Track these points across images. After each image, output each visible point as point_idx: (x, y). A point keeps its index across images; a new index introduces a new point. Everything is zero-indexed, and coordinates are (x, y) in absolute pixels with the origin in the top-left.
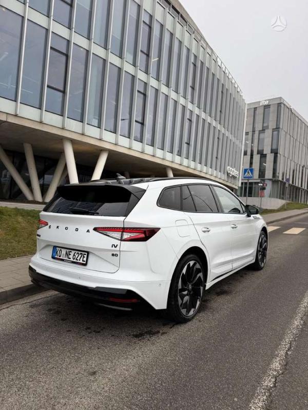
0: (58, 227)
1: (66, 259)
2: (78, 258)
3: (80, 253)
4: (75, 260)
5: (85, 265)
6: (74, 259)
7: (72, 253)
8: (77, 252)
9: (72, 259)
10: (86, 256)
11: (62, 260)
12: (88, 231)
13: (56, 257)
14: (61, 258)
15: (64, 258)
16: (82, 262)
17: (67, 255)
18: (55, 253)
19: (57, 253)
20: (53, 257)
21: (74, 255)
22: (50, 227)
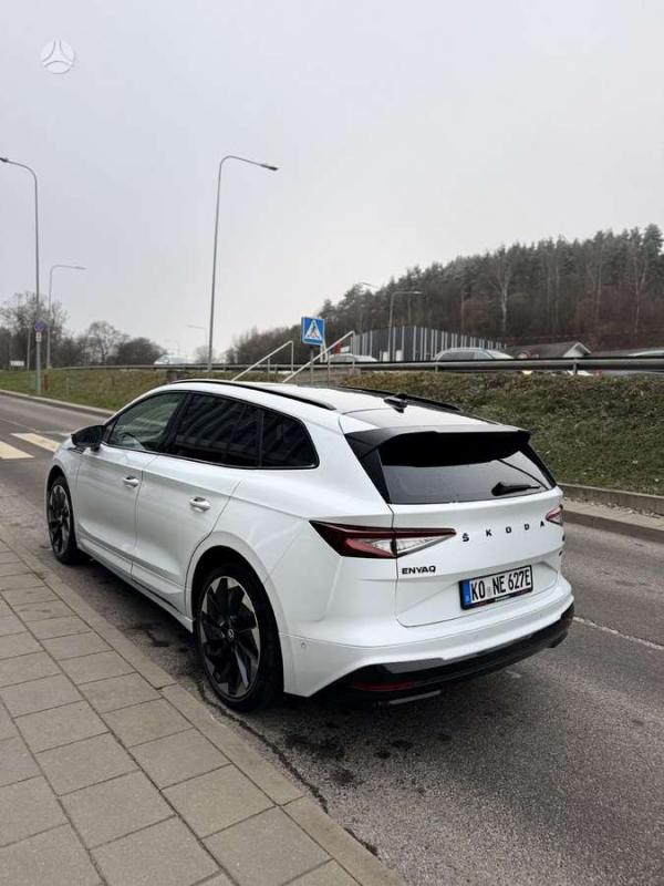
0: (488, 533)
1: (497, 595)
2: (519, 584)
3: (518, 571)
4: (514, 590)
5: (530, 590)
6: (511, 589)
7: (505, 580)
8: (513, 573)
9: (508, 591)
10: (529, 573)
11: (492, 601)
12: (542, 524)
13: (476, 601)
14: (486, 598)
15: (493, 596)
16: (525, 587)
17: (497, 586)
18: (468, 594)
19: (474, 592)
20: (465, 606)
21: (510, 581)
22: (466, 538)
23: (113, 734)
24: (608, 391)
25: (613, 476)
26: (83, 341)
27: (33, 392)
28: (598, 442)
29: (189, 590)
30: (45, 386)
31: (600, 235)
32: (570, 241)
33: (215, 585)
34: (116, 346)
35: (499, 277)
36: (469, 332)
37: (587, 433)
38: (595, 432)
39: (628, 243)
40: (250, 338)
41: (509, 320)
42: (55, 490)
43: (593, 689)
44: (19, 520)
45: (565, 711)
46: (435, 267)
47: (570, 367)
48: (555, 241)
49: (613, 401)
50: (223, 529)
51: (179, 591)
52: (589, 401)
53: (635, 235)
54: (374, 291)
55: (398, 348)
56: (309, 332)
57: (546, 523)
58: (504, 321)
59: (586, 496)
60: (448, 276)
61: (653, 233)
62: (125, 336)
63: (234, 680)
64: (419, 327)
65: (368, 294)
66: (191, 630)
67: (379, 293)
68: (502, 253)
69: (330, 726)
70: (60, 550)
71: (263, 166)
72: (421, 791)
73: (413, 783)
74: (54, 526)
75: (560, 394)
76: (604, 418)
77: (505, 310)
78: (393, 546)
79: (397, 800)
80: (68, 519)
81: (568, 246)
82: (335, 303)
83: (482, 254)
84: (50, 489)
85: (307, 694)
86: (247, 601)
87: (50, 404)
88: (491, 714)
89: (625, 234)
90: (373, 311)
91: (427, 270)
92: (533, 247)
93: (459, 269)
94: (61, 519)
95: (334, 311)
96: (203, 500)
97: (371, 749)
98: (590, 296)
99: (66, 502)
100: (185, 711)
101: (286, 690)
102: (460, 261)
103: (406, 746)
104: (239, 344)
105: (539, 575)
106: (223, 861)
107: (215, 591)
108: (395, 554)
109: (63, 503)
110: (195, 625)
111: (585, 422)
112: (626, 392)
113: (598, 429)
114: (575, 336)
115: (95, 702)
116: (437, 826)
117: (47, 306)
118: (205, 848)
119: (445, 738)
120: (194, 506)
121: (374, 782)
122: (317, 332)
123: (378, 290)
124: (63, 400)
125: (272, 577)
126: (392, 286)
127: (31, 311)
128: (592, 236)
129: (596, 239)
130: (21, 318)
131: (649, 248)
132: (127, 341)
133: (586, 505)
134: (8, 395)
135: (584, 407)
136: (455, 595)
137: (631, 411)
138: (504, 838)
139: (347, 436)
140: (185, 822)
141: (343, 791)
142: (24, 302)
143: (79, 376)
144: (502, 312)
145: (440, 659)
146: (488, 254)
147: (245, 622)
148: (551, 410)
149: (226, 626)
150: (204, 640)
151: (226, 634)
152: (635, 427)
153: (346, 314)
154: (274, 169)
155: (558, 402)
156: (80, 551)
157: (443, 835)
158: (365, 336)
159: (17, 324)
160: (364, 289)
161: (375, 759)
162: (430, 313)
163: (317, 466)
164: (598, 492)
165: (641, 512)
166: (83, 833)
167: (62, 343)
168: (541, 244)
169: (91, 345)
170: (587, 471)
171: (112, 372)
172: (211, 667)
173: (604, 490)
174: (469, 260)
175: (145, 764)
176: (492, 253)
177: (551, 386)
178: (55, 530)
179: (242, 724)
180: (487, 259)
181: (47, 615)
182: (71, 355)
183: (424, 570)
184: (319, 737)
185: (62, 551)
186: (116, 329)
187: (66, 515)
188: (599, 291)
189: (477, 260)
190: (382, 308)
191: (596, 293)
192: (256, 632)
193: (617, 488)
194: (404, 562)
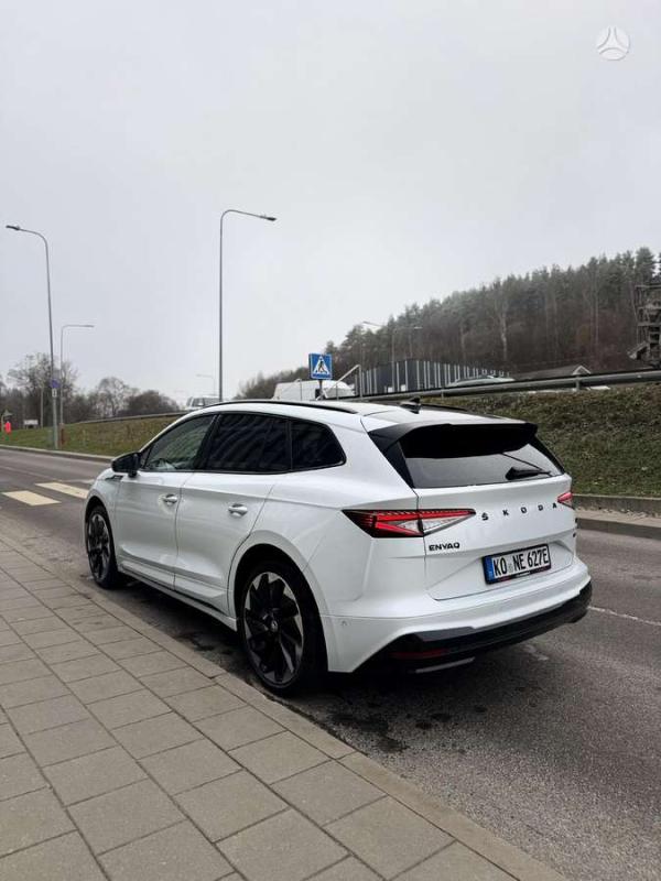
0: (505, 513)
1: (518, 571)
2: (538, 562)
3: (536, 550)
4: (534, 567)
5: (549, 567)
6: (531, 566)
7: (525, 558)
8: (531, 551)
9: (528, 568)
10: (546, 553)
11: (513, 577)
12: (555, 506)
13: (499, 576)
14: (508, 574)
15: (514, 572)
16: (543, 565)
17: (517, 563)
18: (491, 568)
19: (496, 568)
20: (489, 581)
21: (529, 558)
22: (485, 517)
23: (176, 712)
24: (611, 403)
25: (624, 483)
26: (94, 398)
27: (50, 446)
28: (607, 452)
29: (232, 591)
30: (62, 440)
31: (593, 261)
32: (564, 268)
33: (256, 582)
34: (126, 400)
35: (496, 309)
36: (470, 363)
37: (595, 445)
38: (603, 443)
39: (622, 267)
40: (256, 383)
41: (509, 350)
42: (94, 519)
43: (617, 666)
44: (56, 555)
45: (592, 684)
46: (433, 303)
47: (573, 385)
48: (549, 271)
49: (618, 413)
50: (262, 529)
51: (220, 593)
52: (594, 414)
53: (628, 259)
54: (374, 330)
55: (402, 382)
56: (317, 367)
57: (558, 504)
58: (505, 350)
59: (600, 504)
60: (446, 311)
61: (645, 256)
62: (135, 390)
63: (280, 667)
64: (421, 360)
65: (369, 333)
66: (235, 629)
67: (379, 332)
68: (497, 285)
69: (372, 705)
70: (100, 576)
71: (262, 217)
72: (462, 752)
73: (454, 745)
74: (94, 554)
75: (566, 410)
76: (611, 429)
77: (504, 340)
78: (420, 526)
79: (440, 760)
80: (108, 546)
81: (563, 274)
82: (338, 344)
83: (478, 288)
84: (88, 519)
85: (350, 669)
86: (288, 591)
87: (70, 457)
88: (522, 689)
89: (618, 259)
90: (376, 349)
91: (425, 306)
92: (527, 278)
93: (456, 303)
94: (100, 546)
95: (338, 353)
96: (240, 506)
97: (412, 722)
98: (589, 321)
99: (106, 528)
100: (239, 693)
101: (330, 669)
102: (456, 295)
103: (445, 718)
104: (246, 390)
105: (556, 555)
106: (290, 800)
107: (256, 588)
108: (422, 534)
109: (102, 531)
110: (240, 624)
111: (591, 435)
112: (629, 403)
113: (605, 440)
114: (576, 359)
115: (156, 689)
116: (480, 778)
117: (58, 366)
118: (273, 792)
119: (481, 710)
120: (232, 512)
121: (418, 746)
122: (325, 366)
123: (378, 328)
124: (80, 452)
125: (311, 565)
126: (392, 324)
127: (42, 372)
128: (586, 262)
129: (590, 264)
130: (32, 379)
131: (643, 271)
132: (137, 395)
133: (600, 512)
134: (26, 451)
135: (590, 420)
136: (479, 570)
137: (636, 421)
138: (543, 784)
139: (370, 434)
140: (251, 773)
141: (390, 755)
142: (35, 363)
143: (96, 428)
144: (502, 343)
145: (470, 628)
146: (484, 288)
147: (287, 611)
148: (558, 425)
149: (269, 620)
150: (248, 634)
151: (269, 626)
152: (641, 435)
153: (348, 354)
154: (273, 219)
155: (564, 417)
156: (120, 573)
157: (486, 784)
158: (369, 373)
159: (29, 386)
160: (365, 328)
161: (417, 730)
162: (431, 348)
163: (345, 462)
164: (612, 500)
165: (654, 515)
166: (164, 785)
167: (73, 400)
168: (535, 274)
169: (102, 400)
170: (598, 481)
171: (127, 422)
172: (257, 660)
173: (615, 497)
174: (465, 295)
175: (209, 732)
176: (488, 286)
177: (556, 402)
178: (95, 558)
179: (290, 707)
180: (484, 292)
181: (100, 626)
182: (82, 411)
183: (450, 546)
184: (363, 714)
185: (103, 576)
186: (126, 384)
187: (105, 542)
188: (597, 315)
189: (473, 294)
190: (384, 346)
191: (594, 317)
192: (298, 619)
193: (628, 494)
194: (431, 540)
